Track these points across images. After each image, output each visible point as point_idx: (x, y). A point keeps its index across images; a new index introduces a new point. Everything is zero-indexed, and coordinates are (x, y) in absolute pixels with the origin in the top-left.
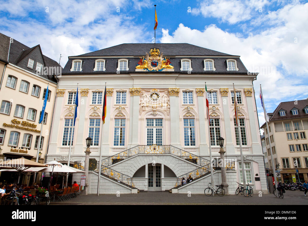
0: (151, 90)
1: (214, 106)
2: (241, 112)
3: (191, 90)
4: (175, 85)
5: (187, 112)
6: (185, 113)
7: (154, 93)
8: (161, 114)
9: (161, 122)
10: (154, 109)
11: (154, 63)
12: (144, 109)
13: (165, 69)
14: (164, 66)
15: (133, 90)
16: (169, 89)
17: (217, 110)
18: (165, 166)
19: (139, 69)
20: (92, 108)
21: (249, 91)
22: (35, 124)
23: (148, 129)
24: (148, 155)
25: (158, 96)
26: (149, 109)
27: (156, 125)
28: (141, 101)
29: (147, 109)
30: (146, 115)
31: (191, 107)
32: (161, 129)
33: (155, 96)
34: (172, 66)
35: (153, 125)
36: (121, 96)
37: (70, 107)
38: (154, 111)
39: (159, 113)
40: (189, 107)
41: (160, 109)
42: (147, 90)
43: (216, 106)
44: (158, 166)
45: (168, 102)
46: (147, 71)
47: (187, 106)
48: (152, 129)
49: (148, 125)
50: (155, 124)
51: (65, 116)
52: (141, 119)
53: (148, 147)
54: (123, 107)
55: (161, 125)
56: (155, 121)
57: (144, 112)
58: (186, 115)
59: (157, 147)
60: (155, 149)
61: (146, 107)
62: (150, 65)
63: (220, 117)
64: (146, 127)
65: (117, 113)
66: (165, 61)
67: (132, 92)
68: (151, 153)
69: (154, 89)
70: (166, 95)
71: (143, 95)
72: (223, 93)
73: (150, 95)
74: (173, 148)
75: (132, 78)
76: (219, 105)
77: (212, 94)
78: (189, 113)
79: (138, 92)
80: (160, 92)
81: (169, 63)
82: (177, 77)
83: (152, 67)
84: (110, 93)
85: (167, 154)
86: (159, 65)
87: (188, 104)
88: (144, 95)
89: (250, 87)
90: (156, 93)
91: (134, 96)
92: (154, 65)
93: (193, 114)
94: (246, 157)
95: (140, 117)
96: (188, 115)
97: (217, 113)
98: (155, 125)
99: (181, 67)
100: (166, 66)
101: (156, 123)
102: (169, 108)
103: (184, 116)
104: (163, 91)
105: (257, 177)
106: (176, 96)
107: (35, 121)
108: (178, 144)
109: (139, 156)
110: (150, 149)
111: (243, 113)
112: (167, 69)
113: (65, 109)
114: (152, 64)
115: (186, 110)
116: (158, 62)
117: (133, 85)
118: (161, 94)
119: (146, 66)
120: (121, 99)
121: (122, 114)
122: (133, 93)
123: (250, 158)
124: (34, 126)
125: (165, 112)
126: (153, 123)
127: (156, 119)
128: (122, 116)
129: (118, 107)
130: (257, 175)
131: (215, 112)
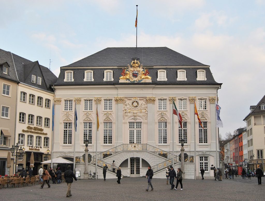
0: (132, 99)
1: (183, 112)
2: (205, 117)
3: (165, 98)
4: (152, 94)
5: (161, 117)
6: (160, 118)
7: (134, 101)
8: (140, 118)
9: (141, 125)
10: (135, 115)
11: (135, 74)
12: (126, 114)
13: (144, 80)
14: (143, 77)
15: (118, 99)
16: (147, 98)
17: (186, 115)
18: (142, 159)
19: (122, 80)
20: (85, 114)
21: (213, 99)
22: (42, 128)
23: (130, 131)
24: (130, 151)
25: (138, 103)
26: (130, 115)
27: (137, 127)
28: (124, 108)
29: (129, 114)
30: (128, 120)
31: (164, 112)
32: (140, 131)
33: (135, 104)
34: (150, 77)
35: (134, 127)
36: (108, 104)
37: (67, 113)
38: (135, 116)
39: (139, 118)
40: (163, 113)
41: (140, 114)
42: (129, 98)
43: (184, 112)
44: (138, 159)
45: (146, 109)
46: (129, 82)
47: (161, 112)
48: (134, 131)
49: (130, 127)
50: (135, 126)
51: (64, 121)
52: (125, 123)
53: (130, 145)
54: (109, 113)
55: (141, 127)
56: (135, 124)
57: (127, 117)
58: (160, 119)
59: (136, 145)
60: (135, 147)
61: (129, 113)
62: (131, 75)
63: (188, 121)
64: (129, 129)
65: (105, 118)
66: (144, 72)
67: (116, 100)
68: (132, 149)
69: (135, 97)
70: (144, 103)
71: (125, 102)
72: (191, 100)
73: (132, 103)
74: (148, 146)
75: (117, 88)
76: (187, 111)
77: (183, 101)
78: (163, 117)
79: (122, 100)
80: (140, 100)
81: (147, 74)
82: (154, 87)
83: (133, 78)
84: (99, 101)
85: (144, 150)
86: (139, 75)
87: (162, 110)
88: (127, 103)
89: (214, 96)
90: (136, 101)
91: (118, 104)
92: (135, 76)
93: (166, 118)
94: (205, 152)
95: (123, 121)
96: (161, 119)
97: (185, 118)
98: (135, 128)
99: (157, 77)
100: (145, 77)
101: (137, 125)
102: (147, 114)
103: (159, 120)
104: (142, 100)
105: (212, 167)
106: (153, 104)
107: (41, 126)
108: (153, 142)
109: (123, 152)
110: (132, 147)
111: (206, 118)
112: (146, 80)
113: (63, 115)
114: (133, 75)
115: (161, 115)
116: (138, 73)
117: (117, 94)
118: (140, 102)
119: (128, 77)
120: (108, 106)
121: (109, 118)
122: (118, 101)
123: (208, 153)
124: (42, 130)
125: (144, 117)
126: (134, 125)
127: (137, 123)
128: (109, 120)
129: (106, 113)
130: (212, 165)
131: (184, 117)
